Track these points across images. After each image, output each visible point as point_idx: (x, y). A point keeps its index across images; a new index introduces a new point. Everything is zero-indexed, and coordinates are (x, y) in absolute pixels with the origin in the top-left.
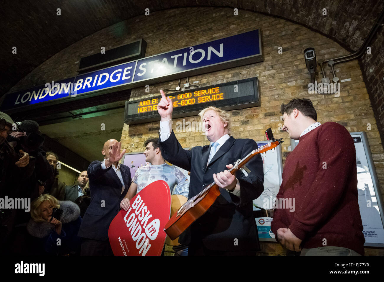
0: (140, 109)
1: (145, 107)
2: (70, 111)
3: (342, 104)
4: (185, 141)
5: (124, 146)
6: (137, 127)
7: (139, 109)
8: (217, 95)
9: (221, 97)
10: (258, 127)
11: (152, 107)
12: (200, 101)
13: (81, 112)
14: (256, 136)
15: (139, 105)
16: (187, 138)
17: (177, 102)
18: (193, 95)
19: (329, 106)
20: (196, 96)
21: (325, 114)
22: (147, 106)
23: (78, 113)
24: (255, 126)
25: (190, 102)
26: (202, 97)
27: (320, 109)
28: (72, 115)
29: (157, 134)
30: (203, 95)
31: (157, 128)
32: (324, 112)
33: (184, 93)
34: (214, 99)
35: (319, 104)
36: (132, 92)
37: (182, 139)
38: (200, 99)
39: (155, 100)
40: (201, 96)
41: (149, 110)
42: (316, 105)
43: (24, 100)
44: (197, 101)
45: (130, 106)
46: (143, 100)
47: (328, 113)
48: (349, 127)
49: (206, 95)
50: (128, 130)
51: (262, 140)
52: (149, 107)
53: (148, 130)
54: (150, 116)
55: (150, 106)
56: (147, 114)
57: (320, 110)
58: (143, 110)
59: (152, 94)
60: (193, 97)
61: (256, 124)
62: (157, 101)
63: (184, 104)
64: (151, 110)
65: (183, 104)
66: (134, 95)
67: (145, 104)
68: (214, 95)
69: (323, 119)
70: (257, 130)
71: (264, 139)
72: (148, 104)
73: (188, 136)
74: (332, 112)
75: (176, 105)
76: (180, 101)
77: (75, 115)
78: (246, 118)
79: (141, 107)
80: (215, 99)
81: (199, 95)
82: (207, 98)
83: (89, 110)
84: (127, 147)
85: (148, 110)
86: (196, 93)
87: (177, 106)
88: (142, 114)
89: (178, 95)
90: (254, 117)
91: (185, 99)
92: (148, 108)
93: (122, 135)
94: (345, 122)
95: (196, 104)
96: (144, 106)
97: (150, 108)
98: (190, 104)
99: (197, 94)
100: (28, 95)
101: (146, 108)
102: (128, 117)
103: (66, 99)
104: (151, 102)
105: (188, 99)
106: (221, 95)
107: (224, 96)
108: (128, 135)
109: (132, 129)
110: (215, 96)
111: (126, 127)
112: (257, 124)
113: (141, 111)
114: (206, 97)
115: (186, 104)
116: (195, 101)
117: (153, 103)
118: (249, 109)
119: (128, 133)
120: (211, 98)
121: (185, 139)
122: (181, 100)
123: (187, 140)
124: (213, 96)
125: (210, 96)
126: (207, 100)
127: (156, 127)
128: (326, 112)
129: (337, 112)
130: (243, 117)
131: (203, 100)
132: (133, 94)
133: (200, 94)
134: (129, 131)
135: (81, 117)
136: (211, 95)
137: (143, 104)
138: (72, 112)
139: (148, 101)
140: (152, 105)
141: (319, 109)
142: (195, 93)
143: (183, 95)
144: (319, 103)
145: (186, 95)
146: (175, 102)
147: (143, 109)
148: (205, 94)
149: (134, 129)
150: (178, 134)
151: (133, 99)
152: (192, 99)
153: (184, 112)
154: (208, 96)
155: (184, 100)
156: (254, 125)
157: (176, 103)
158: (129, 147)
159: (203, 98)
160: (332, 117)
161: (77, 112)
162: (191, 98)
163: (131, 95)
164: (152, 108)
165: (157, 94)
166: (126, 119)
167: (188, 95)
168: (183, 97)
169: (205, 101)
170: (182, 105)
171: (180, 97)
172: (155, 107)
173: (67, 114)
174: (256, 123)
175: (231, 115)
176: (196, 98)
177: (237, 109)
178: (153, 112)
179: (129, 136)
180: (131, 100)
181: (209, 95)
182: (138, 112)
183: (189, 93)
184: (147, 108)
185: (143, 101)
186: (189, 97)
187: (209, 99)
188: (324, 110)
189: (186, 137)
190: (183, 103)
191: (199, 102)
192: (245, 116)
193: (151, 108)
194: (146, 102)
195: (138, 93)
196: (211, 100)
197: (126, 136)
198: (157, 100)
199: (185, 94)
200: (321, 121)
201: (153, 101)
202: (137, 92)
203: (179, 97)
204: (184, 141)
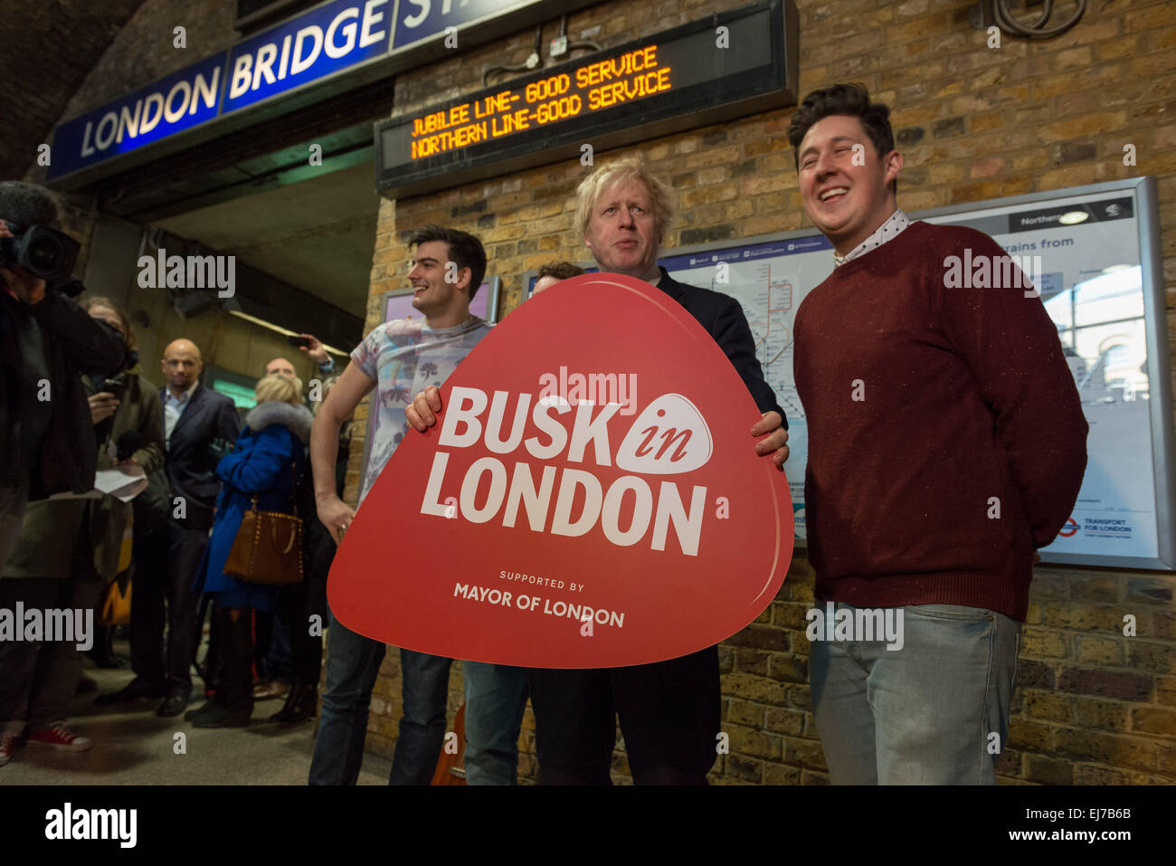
0: (417, 144)
1: (432, 138)
2: (240, 165)
3: (1089, 74)
4: (558, 243)
5: (385, 268)
6: (419, 205)
7: (414, 144)
8: (650, 75)
9: (663, 83)
10: (783, 182)
11: (453, 135)
12: (595, 103)
13: (272, 167)
14: (776, 213)
15: (414, 131)
16: (564, 233)
17: (526, 111)
18: (574, 81)
19: (1041, 83)
20: (585, 85)
21: (1020, 116)
22: (437, 132)
23: (264, 169)
24: (774, 179)
25: (564, 107)
26: (604, 89)
27: (1006, 100)
28: (247, 176)
29: (476, 224)
30: (607, 82)
31: (476, 204)
32: (1019, 110)
33: (547, 79)
34: (638, 91)
35: (1003, 79)
36: (398, 88)
37: (547, 237)
38: (594, 95)
39: (457, 112)
40: (598, 86)
41: (444, 147)
42: (991, 84)
43: (104, 138)
44: (586, 102)
45: (390, 137)
46: (423, 115)
47: (1030, 112)
48: (1100, 161)
49: (615, 79)
50: (394, 218)
51: (792, 228)
52: (443, 136)
53: (451, 214)
54: (449, 168)
55: (447, 134)
56: (436, 160)
57: (1004, 104)
58: (426, 149)
59: (456, 89)
60: (573, 89)
61: (777, 173)
62: (466, 113)
63: (547, 117)
64: (450, 145)
65: (545, 117)
66: (405, 96)
67: (432, 127)
68: (641, 78)
69: (1008, 138)
70: (780, 193)
71: (799, 223)
72: (440, 128)
73: (567, 227)
74: (1046, 106)
75: (523, 123)
76: (533, 108)
77: (254, 178)
78: (749, 151)
79: (420, 137)
80: (644, 90)
81: (592, 83)
82: (618, 89)
83: (292, 156)
84: (392, 272)
85: (439, 146)
86: (582, 74)
87: (527, 126)
88: (424, 162)
89: (526, 86)
90: (772, 146)
91: (548, 100)
92: (441, 140)
93: (378, 232)
94: (1090, 142)
95: (585, 113)
96: (429, 135)
97: (447, 138)
98: (564, 115)
99: (587, 76)
100: (110, 124)
101: (434, 141)
102: (387, 174)
103: (212, 126)
104: (448, 120)
105: (558, 97)
106: (663, 76)
107: (671, 77)
108: (393, 234)
109: (404, 211)
110: (644, 80)
111: (387, 209)
112: (782, 171)
113: (422, 153)
114: (615, 85)
115: (552, 119)
116: (580, 105)
117: (453, 123)
118: (758, 117)
119: (394, 227)
120: (631, 88)
121: (557, 236)
122: (539, 102)
123: (564, 242)
124: (636, 79)
125: (626, 82)
126: (617, 97)
127: (472, 203)
128: (1027, 109)
129: (1067, 104)
130: (737, 150)
131: (606, 100)
132: (401, 93)
133: (594, 78)
134: (399, 221)
135: (277, 179)
136: (630, 78)
137: (424, 129)
138: (246, 165)
139: (439, 114)
140: (452, 129)
141: (1002, 101)
142: (579, 77)
143: (542, 87)
144: (1002, 75)
145: (553, 84)
146: (520, 113)
147: (426, 145)
148: (610, 77)
149: (410, 212)
150: (537, 222)
151: (404, 112)
152: (572, 98)
153: (547, 147)
154: (620, 84)
155: (548, 104)
156: (771, 176)
157: (523, 116)
158: (399, 271)
159: (606, 92)
160: (1043, 128)
161: (260, 164)
162: (568, 95)
163: (397, 97)
164: (454, 139)
165: (472, 86)
166: (381, 182)
167: (559, 83)
168: (542, 93)
169: (610, 103)
170: (541, 122)
171: (534, 93)
172: (462, 133)
173: (231, 174)
174: (779, 168)
175: (698, 144)
176: (584, 93)
177: (719, 123)
178: (455, 152)
179: (397, 235)
180: (396, 114)
181: (624, 77)
182: (414, 156)
183: (561, 77)
184: (438, 141)
185: (423, 118)
186: (561, 92)
187: (623, 94)
188: (1019, 100)
189: (561, 228)
190: (543, 113)
191: (594, 107)
192: (742, 144)
193: (451, 140)
194: (432, 120)
195: (414, 90)
196: (631, 95)
197: (389, 237)
198: (464, 110)
199: (549, 83)
200: (1003, 143)
201: (455, 113)
202: (413, 84)
203: (532, 93)
204: (553, 244)
